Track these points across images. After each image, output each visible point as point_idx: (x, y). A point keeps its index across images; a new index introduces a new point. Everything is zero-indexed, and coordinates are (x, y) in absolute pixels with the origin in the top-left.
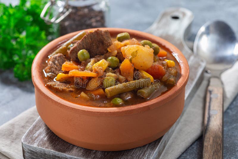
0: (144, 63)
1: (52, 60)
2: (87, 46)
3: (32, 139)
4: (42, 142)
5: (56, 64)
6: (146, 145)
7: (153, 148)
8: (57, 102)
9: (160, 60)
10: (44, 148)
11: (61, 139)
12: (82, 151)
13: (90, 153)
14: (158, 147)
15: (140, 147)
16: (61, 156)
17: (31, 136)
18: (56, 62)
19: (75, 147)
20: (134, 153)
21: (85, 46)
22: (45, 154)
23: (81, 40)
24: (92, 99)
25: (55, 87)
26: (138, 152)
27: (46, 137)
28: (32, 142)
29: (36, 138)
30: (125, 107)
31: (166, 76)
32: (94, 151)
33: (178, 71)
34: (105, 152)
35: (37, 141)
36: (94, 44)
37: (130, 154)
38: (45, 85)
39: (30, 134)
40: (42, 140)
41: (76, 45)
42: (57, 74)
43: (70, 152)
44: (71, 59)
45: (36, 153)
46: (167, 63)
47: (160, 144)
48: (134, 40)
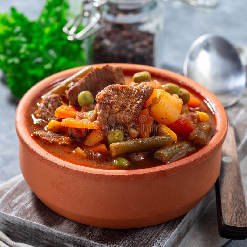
0: (166, 114)
1: (44, 102)
2: (91, 86)
3: (10, 206)
4: (22, 211)
5: (49, 108)
6: (162, 224)
7: (171, 230)
8: (44, 158)
9: (190, 111)
10: (24, 219)
11: (48, 208)
12: (75, 226)
13: (85, 229)
14: (177, 228)
15: (153, 226)
16: (46, 232)
17: (9, 202)
18: (50, 105)
19: (66, 221)
20: (145, 233)
21: (89, 87)
22: (25, 227)
23: (83, 78)
24: (90, 157)
25: (43, 138)
26: (149, 233)
27: (29, 205)
28: (10, 210)
29: (16, 204)
30: (132, 170)
31: (195, 132)
32: (91, 228)
33: (212, 127)
34: (105, 229)
35: (17, 209)
36: (101, 85)
37: (138, 235)
38: (30, 135)
39: (9, 199)
40: (23, 208)
41: (77, 84)
42: (49, 121)
43: (59, 227)
44: (70, 103)
45: (14, 225)
46: (198, 115)
47: (181, 224)
48: (155, 83)
